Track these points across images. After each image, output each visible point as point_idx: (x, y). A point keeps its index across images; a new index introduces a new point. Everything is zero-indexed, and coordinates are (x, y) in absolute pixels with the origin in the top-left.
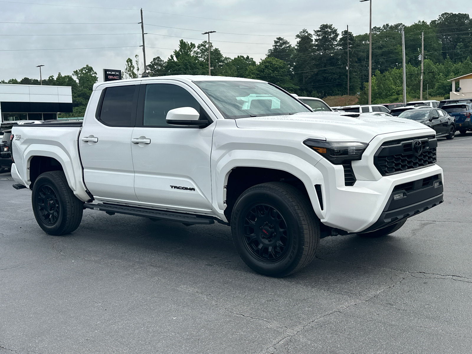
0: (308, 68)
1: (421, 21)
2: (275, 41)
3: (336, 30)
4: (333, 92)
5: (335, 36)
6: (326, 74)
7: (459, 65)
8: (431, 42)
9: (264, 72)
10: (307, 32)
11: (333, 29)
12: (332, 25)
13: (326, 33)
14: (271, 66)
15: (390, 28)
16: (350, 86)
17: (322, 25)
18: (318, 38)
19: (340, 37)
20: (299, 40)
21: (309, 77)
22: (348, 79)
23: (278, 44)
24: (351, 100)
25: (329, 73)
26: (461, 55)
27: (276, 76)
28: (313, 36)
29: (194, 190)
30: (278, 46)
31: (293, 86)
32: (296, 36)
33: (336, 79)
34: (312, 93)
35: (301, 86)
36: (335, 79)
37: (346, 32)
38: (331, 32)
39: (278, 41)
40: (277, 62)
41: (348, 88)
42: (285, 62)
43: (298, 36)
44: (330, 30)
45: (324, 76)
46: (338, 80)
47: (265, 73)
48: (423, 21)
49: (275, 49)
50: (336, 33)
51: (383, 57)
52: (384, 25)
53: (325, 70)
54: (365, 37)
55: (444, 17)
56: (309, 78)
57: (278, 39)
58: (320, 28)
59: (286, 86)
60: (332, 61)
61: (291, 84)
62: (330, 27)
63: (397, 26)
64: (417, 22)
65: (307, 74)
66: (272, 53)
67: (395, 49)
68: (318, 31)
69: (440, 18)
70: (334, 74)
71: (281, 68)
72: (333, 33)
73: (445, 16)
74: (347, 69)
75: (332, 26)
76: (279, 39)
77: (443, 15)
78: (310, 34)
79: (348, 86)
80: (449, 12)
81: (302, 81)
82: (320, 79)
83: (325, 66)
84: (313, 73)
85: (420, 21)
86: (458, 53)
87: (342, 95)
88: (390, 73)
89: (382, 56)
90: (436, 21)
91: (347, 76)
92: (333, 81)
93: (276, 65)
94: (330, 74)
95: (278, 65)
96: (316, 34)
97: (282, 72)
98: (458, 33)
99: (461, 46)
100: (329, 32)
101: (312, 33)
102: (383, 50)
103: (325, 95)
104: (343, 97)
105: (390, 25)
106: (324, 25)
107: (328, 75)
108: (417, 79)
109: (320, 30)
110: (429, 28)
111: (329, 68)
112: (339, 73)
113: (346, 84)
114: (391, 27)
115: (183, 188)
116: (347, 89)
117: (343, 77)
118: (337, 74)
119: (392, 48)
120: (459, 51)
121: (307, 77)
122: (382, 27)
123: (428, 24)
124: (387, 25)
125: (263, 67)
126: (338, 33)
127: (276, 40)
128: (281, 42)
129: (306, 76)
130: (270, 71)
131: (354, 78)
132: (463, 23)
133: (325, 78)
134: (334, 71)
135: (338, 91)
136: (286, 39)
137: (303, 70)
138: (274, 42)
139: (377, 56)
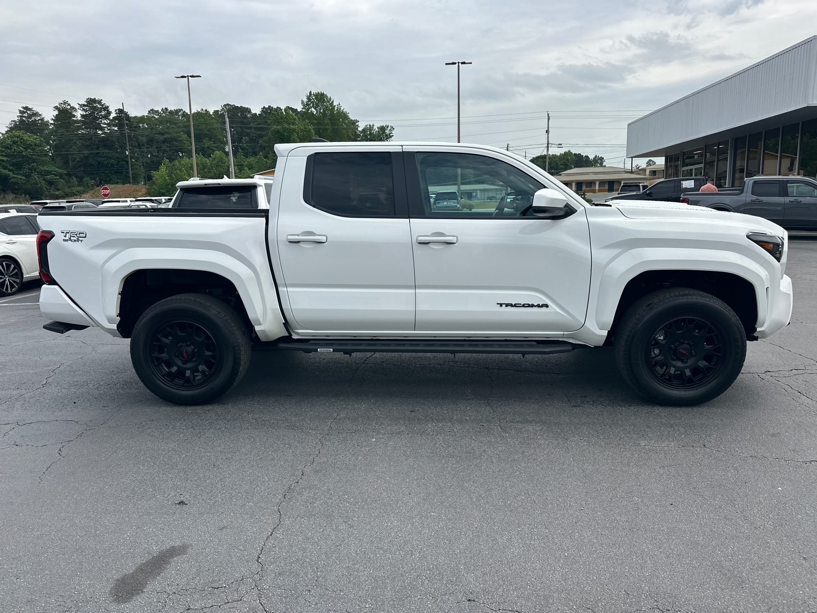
0: (75, 149)
1: (204, 109)
2: (20, 111)
3: (108, 107)
4: (111, 179)
5: (107, 113)
6: (100, 158)
7: (252, 160)
8: (216, 133)
9: (11, 149)
10: (69, 105)
11: (103, 105)
12: (102, 100)
13: (95, 108)
14: (21, 142)
15: (169, 113)
16: (132, 174)
17: (88, 99)
18: (84, 113)
19: (113, 115)
20: (56, 112)
21: (78, 160)
22: (130, 166)
23: (24, 115)
24: (137, 190)
25: (104, 157)
26: (247, 149)
27: (30, 155)
28: (78, 110)
29: (547, 306)
30: (25, 117)
31: (57, 169)
32: (54, 108)
33: (114, 165)
34: (84, 180)
35: (67, 170)
36: (112, 165)
37: (121, 111)
38: (101, 108)
39: (25, 111)
40: (29, 138)
41: (131, 176)
42: (42, 139)
43: (56, 108)
44: (99, 106)
45: (98, 160)
46: (116, 166)
47: (13, 150)
48: (206, 110)
49: (21, 121)
50: (108, 111)
51: (166, 144)
52: (163, 109)
53: (98, 153)
54: (142, 119)
55: (226, 108)
56: (78, 162)
57: (23, 108)
58: (87, 102)
59: (47, 169)
60: (106, 142)
61: (54, 167)
62: (100, 102)
63: (177, 111)
64: (199, 110)
65: (75, 156)
66: (16, 125)
67: (179, 137)
68: (84, 105)
69: (223, 109)
70: (110, 158)
71: (36, 145)
72: (105, 110)
73: (228, 108)
74: (127, 154)
75: (102, 102)
76: (26, 108)
77: (225, 105)
78: (73, 108)
79: (131, 173)
80: (232, 104)
81: (69, 163)
82: (92, 163)
83: (97, 148)
84: (82, 156)
85: (202, 110)
86: (244, 148)
87: (124, 184)
88: (180, 162)
89: (164, 143)
90: (218, 111)
91: (127, 162)
92: (110, 167)
93: (29, 141)
94: (105, 159)
95: (31, 142)
96: (81, 109)
97: (39, 150)
98: (242, 126)
99: (246, 140)
100: (99, 108)
101: (77, 107)
102: (165, 136)
103: (100, 183)
104: (125, 186)
105: (169, 110)
106: (91, 99)
107: (102, 159)
108: (212, 171)
109: (86, 104)
110: (213, 118)
111: (103, 151)
112: (117, 158)
113: (128, 173)
114: (171, 112)
115: (524, 306)
116: (129, 177)
117: (123, 163)
118: (114, 159)
119: (175, 135)
120: (245, 145)
121: (75, 159)
122: (160, 110)
123: (211, 113)
124: (166, 109)
125: (9, 142)
126: (110, 110)
127: (22, 109)
128: (29, 112)
129: (73, 159)
130: (21, 148)
131: (135, 165)
132: (246, 117)
133: (99, 162)
134: (110, 156)
135: (118, 179)
136: (36, 109)
137: (68, 151)
138: (18, 112)
139: (158, 142)
